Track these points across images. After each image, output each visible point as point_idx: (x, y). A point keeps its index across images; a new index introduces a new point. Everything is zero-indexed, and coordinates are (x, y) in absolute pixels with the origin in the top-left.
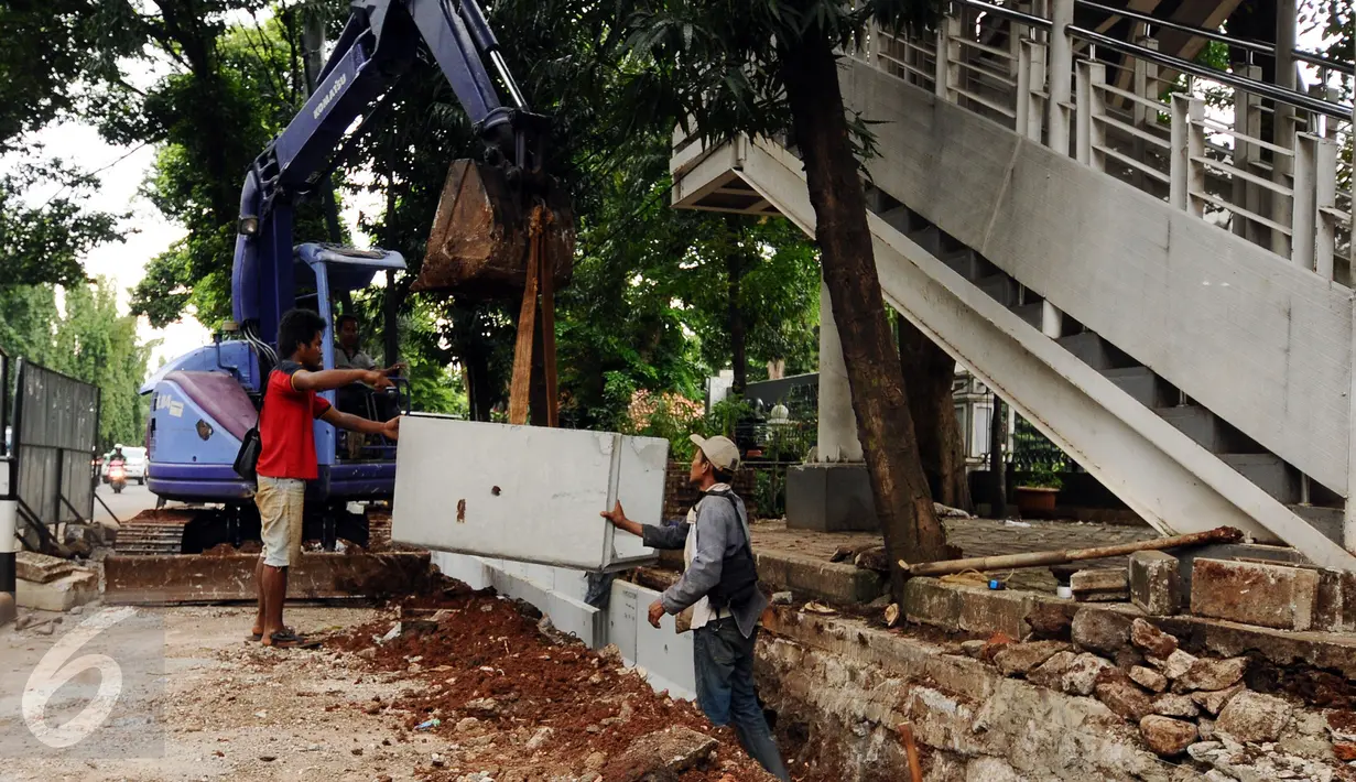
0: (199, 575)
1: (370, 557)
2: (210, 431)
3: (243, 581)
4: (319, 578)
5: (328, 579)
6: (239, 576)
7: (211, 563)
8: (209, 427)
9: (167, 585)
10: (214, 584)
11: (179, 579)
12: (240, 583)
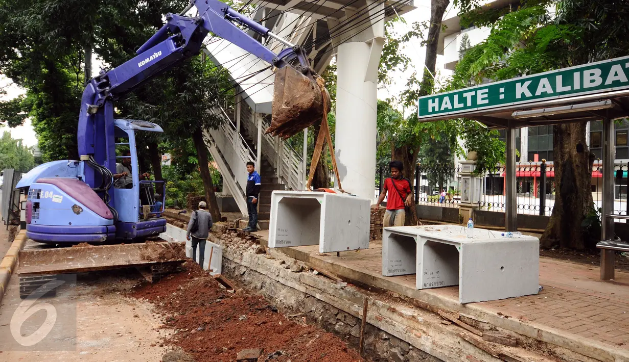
0: (70, 257)
1: (158, 244)
2: (81, 210)
3: (94, 259)
4: (132, 255)
5: (137, 255)
6: (92, 257)
7: (77, 251)
8: (80, 208)
9: (53, 263)
10: (78, 261)
11: (59, 260)
12: (92, 260)
